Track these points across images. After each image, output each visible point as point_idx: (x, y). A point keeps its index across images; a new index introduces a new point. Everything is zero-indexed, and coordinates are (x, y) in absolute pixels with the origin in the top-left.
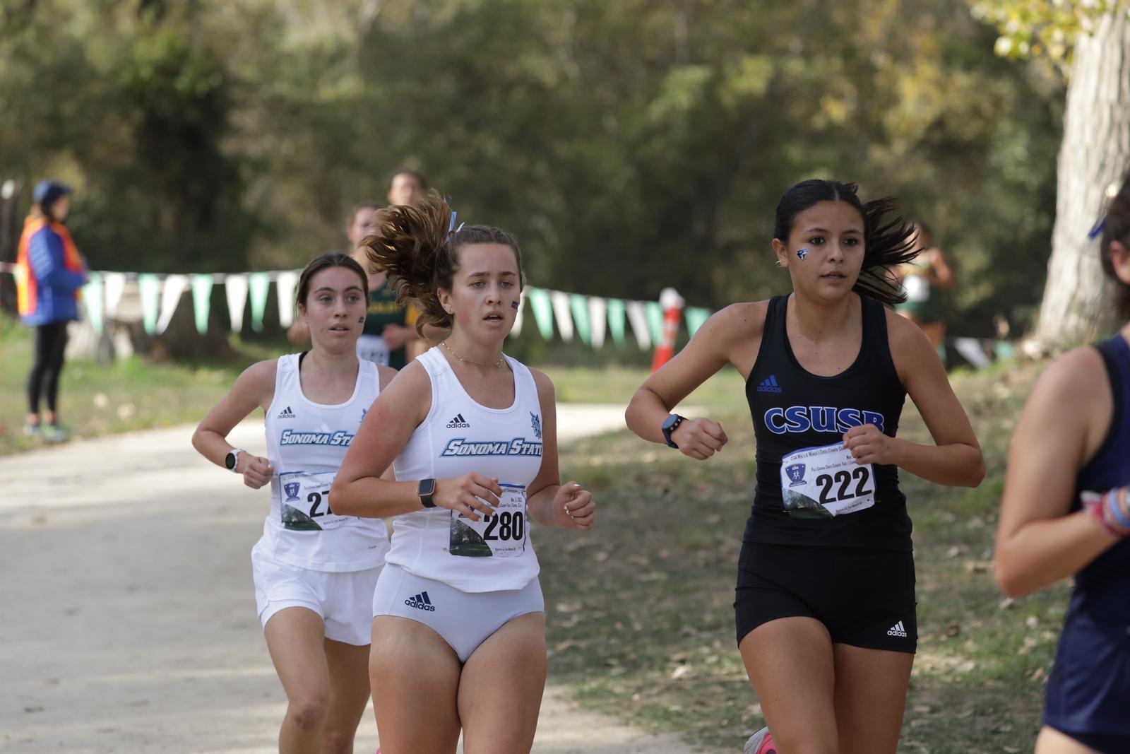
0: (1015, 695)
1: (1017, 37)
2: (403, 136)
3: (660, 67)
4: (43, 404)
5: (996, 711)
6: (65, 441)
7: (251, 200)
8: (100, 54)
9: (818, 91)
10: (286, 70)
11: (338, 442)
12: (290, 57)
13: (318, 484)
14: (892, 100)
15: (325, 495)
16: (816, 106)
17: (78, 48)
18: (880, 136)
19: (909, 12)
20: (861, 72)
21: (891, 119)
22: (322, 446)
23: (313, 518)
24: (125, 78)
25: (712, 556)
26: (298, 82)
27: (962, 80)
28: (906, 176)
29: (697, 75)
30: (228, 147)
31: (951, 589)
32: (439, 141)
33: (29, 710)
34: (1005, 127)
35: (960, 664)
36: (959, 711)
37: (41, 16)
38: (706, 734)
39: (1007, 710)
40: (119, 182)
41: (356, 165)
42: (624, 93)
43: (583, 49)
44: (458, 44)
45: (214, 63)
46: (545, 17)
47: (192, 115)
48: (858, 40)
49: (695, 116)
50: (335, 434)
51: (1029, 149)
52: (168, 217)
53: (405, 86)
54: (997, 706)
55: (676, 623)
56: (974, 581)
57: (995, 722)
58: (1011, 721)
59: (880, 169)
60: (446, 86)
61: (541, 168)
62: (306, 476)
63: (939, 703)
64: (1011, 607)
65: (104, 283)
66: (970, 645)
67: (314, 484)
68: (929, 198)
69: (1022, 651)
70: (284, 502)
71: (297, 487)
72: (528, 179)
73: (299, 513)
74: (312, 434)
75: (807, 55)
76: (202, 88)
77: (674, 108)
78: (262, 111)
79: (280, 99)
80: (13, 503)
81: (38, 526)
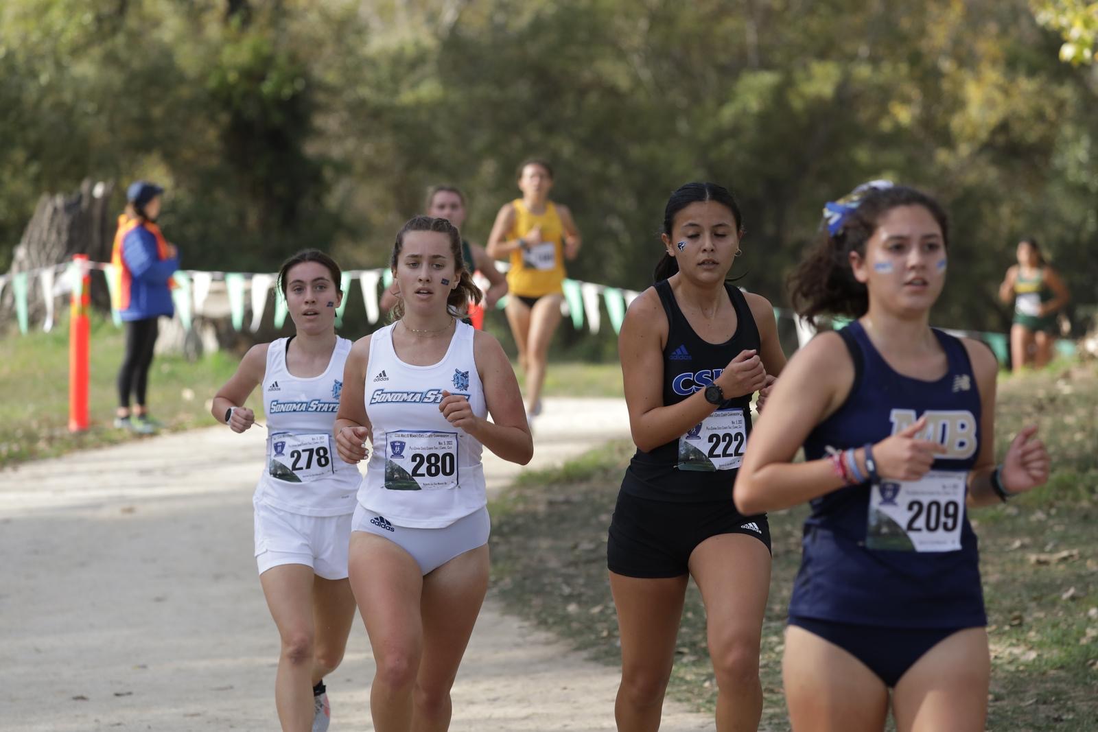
0: (1076, 684)
1: (1081, 43)
2: (481, 139)
3: (731, 72)
4: (133, 399)
5: (1058, 700)
6: (153, 434)
7: (333, 201)
8: (188, 59)
9: (885, 95)
10: (369, 74)
11: (314, 408)
12: (372, 63)
13: (299, 443)
14: (958, 104)
15: (304, 453)
16: (884, 110)
17: (167, 53)
18: (947, 139)
19: (974, 18)
20: (928, 77)
21: (956, 122)
22: (302, 413)
23: (294, 472)
24: (212, 83)
26: (379, 87)
27: (1026, 85)
28: (971, 178)
29: (767, 79)
30: (311, 149)
31: (1014, 580)
32: (516, 143)
33: (117, 695)
34: (1068, 130)
35: (1024, 653)
36: (1022, 700)
37: (132, 22)
38: (776, 721)
39: (1070, 698)
40: (206, 182)
41: (435, 167)
42: (696, 98)
43: (656, 55)
44: (534, 49)
45: (298, 68)
46: (619, 22)
47: (277, 118)
48: (924, 45)
49: (764, 119)
50: (312, 401)
51: (1090, 152)
52: (253, 217)
53: (483, 90)
54: (1058, 694)
56: (1036, 572)
57: (1057, 710)
58: (1073, 710)
59: (945, 171)
60: (523, 90)
61: (615, 170)
62: (291, 436)
63: (1003, 691)
64: (1073, 598)
65: (192, 280)
66: (1033, 635)
67: (296, 443)
68: (995, 201)
69: (1084, 641)
70: (273, 457)
71: (283, 445)
72: (602, 181)
73: (283, 467)
74: (293, 403)
75: (874, 61)
76: (287, 92)
77: (744, 112)
78: (345, 115)
79: (362, 103)
80: (103, 493)
81: (128, 516)
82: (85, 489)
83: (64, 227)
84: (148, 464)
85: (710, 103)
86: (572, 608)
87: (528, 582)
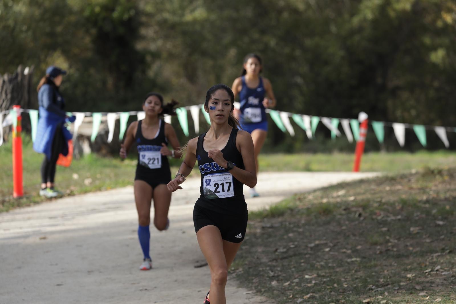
2: (227, 38)
7: (151, 73)
9: (439, 8)
16: (438, 16)
24: (87, 13)
25: (384, 249)
26: (174, 13)
29: (376, 2)
30: (140, 46)
32: (246, 39)
40: (85, 65)
41: (204, 54)
42: (339, 13)
45: (132, 4)
47: (121, 30)
49: (375, 22)
52: (110, 82)
53: (228, 13)
55: (365, 282)
60: (249, 12)
61: (298, 53)
72: (292, 58)
76: (126, 17)
77: (365, 20)
78: (156, 28)
79: (165, 21)
80: (30, 230)
81: (43, 241)
82: (21, 228)
83: (9, 91)
84: (54, 213)
85: (346, 16)
86: (274, 283)
87: (251, 270)
